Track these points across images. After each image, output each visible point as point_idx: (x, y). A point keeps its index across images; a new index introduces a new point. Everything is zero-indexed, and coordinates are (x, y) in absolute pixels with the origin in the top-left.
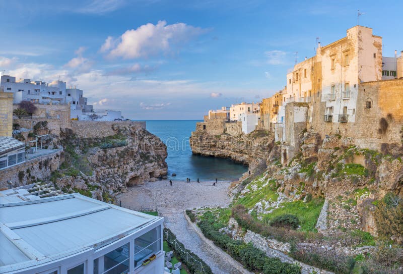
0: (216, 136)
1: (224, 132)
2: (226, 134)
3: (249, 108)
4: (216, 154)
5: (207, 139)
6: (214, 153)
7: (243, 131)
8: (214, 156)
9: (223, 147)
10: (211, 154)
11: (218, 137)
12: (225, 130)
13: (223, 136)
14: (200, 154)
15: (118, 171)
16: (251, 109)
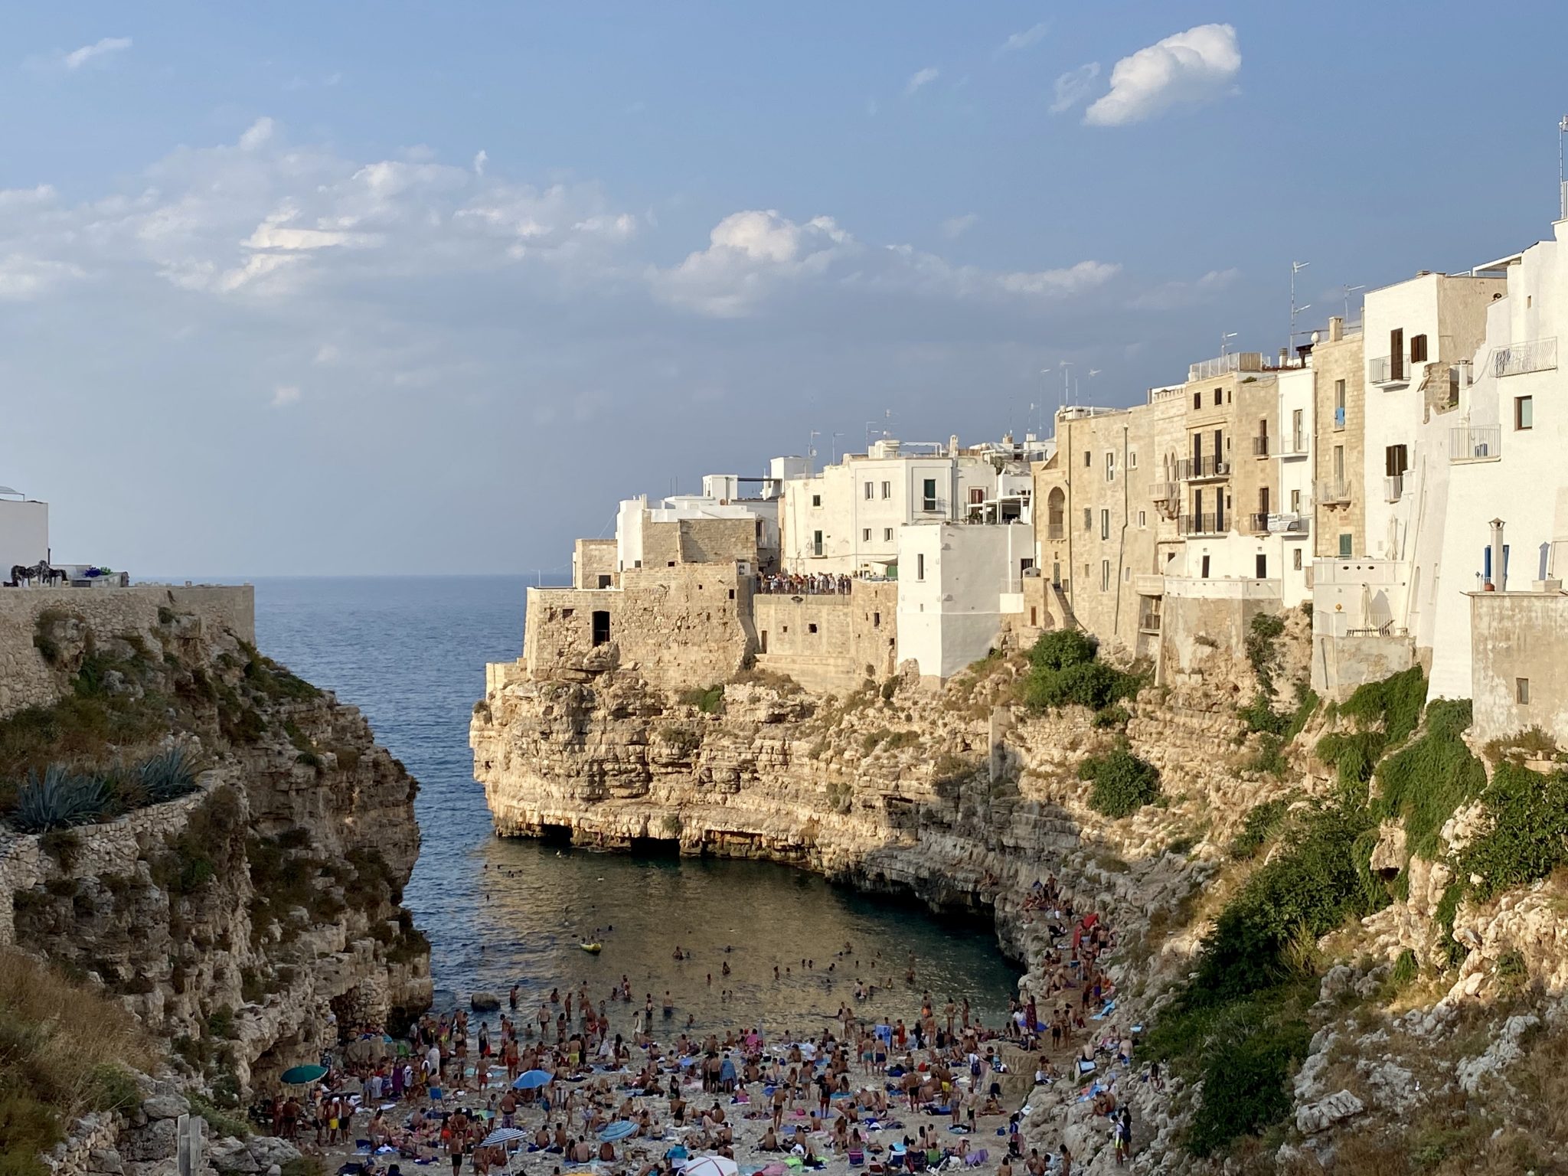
0: (688, 697)
1: (748, 663)
2: (758, 679)
3: (929, 486)
4: (692, 831)
5: (620, 713)
6: (676, 824)
7: (903, 655)
8: (673, 843)
9: (741, 776)
10: (656, 830)
11: (710, 699)
12: (756, 647)
13: (740, 693)
14: (567, 831)
15: (169, 1008)
16: (943, 492)
